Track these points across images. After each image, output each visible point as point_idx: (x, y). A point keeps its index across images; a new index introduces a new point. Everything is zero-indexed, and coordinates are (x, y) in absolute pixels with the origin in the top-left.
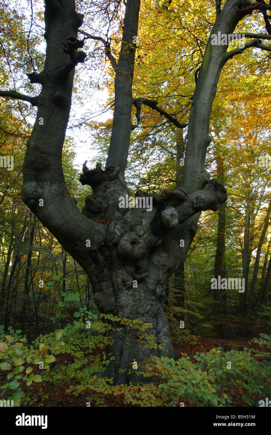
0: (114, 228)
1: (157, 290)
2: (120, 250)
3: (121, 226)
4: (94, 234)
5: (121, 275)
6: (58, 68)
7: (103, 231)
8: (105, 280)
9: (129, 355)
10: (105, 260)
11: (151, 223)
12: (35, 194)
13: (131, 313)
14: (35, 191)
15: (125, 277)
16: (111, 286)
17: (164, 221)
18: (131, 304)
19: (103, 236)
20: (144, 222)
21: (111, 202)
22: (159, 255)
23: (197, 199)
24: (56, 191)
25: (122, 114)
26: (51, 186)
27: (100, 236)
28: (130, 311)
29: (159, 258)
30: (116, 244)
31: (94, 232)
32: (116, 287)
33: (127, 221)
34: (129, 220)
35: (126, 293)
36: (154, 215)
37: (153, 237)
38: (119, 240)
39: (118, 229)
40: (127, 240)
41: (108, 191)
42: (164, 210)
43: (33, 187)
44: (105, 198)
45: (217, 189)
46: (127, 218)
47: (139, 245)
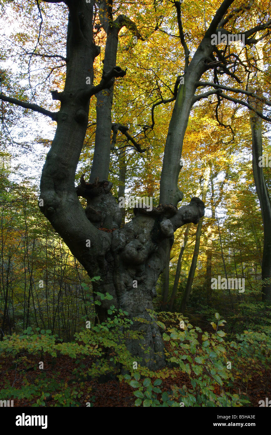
0: (119, 236)
1: (153, 291)
2: (127, 255)
3: (124, 234)
4: (102, 241)
5: (123, 277)
6: (82, 89)
7: (109, 238)
8: (108, 282)
9: (132, 349)
10: (108, 265)
11: (151, 232)
12: (54, 202)
13: (133, 312)
14: (54, 199)
15: (127, 280)
16: (114, 288)
17: (163, 230)
18: (133, 304)
19: (109, 243)
20: (145, 231)
21: (108, 213)
22: (154, 260)
23: (186, 213)
24: (73, 200)
25: (104, 136)
26: (68, 195)
27: (107, 243)
28: (132, 310)
29: (154, 262)
30: (121, 250)
31: (102, 239)
32: (119, 289)
33: (130, 230)
34: (133, 229)
35: (127, 294)
36: (153, 225)
37: (153, 244)
38: (125, 246)
39: (123, 237)
40: (133, 247)
41: (105, 202)
42: (161, 221)
43: (53, 195)
44: (103, 209)
45: (199, 206)
46: (131, 227)
47: (143, 251)
